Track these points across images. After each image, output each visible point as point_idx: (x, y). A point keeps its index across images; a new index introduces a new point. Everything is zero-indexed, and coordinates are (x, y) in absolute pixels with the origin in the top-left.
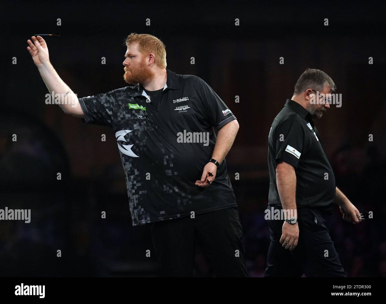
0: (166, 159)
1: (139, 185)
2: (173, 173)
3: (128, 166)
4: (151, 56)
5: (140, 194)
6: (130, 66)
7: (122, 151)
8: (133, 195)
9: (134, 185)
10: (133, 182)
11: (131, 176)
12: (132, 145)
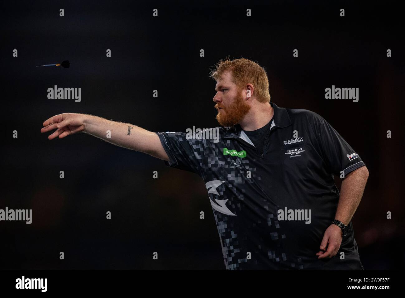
0: (271, 219)
1: (236, 251)
2: (280, 236)
3: (222, 227)
4: (249, 88)
5: (239, 263)
6: (222, 103)
7: (214, 207)
8: (229, 264)
9: (230, 252)
10: (229, 247)
11: (227, 240)
12: (227, 200)
